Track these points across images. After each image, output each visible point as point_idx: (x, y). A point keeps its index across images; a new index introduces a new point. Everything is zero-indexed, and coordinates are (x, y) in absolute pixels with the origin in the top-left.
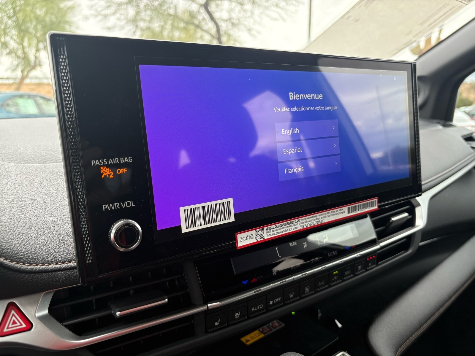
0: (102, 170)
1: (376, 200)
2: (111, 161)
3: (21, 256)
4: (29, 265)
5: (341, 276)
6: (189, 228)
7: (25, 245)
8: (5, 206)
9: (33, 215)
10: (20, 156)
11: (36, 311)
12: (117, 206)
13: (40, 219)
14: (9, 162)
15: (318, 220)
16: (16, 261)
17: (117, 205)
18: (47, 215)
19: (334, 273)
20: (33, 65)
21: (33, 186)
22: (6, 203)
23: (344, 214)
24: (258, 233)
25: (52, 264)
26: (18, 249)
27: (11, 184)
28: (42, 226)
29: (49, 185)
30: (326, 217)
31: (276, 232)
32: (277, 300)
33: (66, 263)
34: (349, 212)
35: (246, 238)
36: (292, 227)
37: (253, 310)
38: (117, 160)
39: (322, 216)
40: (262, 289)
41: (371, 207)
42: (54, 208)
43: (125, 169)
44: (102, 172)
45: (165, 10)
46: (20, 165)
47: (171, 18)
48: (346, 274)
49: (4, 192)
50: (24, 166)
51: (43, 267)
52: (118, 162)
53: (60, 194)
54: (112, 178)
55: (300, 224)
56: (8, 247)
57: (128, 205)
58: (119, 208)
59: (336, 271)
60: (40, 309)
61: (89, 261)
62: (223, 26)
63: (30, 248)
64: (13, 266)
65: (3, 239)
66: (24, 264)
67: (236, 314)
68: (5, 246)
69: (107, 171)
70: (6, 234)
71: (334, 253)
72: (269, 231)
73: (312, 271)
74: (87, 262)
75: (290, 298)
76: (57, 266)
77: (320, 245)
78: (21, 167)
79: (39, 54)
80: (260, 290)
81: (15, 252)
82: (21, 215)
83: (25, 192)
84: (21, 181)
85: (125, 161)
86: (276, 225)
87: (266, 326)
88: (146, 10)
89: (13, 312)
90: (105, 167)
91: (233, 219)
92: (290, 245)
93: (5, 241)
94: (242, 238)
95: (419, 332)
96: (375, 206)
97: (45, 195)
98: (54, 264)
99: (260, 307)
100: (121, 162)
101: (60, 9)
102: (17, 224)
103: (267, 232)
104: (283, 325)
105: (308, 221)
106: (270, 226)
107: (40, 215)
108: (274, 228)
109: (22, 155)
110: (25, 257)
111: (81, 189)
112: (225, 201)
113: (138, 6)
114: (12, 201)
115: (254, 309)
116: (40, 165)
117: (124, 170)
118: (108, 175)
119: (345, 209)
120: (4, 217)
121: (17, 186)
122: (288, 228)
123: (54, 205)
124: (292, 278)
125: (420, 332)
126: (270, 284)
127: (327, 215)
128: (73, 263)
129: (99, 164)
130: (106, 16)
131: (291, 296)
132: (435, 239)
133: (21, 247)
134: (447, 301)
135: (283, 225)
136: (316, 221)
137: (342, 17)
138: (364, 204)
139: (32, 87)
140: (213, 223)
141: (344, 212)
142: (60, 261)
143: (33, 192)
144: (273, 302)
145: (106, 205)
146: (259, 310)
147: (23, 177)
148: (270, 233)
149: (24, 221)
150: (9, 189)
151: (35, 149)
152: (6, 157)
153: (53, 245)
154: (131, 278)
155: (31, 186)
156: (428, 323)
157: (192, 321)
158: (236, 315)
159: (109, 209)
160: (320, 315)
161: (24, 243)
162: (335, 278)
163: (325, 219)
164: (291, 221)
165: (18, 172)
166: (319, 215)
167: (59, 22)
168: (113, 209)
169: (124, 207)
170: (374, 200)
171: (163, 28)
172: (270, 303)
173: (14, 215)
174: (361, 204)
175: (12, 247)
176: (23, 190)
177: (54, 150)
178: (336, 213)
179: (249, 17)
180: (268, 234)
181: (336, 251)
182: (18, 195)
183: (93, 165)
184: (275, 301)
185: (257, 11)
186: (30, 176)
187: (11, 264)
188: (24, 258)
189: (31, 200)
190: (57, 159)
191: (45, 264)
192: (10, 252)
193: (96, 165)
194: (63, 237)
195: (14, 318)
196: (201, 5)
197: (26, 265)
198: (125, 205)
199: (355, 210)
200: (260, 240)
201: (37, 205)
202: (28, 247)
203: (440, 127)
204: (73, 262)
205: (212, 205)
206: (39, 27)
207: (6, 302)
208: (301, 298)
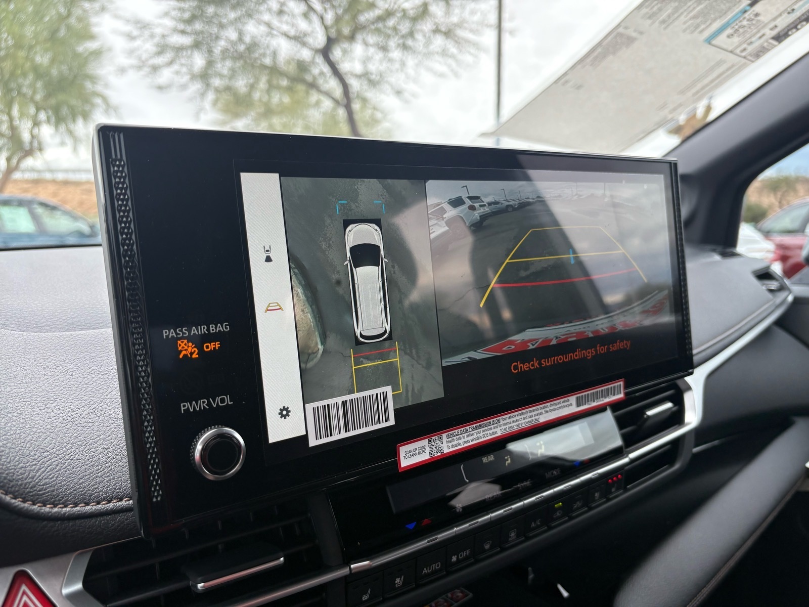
0: (180, 345)
1: (622, 383)
2: (194, 331)
3: (40, 491)
4: (52, 506)
5: (568, 511)
6: (321, 438)
7: (46, 471)
8: (11, 406)
9: (57, 420)
10: (31, 320)
11: (64, 585)
12: (204, 405)
13: (69, 426)
14: (14, 329)
15: (529, 420)
16: (31, 500)
17: (204, 402)
18: (81, 420)
19: (556, 505)
20: (27, 148)
21: (56, 371)
22: (12, 402)
23: (570, 407)
24: (433, 444)
25: (91, 504)
26: (35, 479)
27: (19, 368)
28: (72, 439)
29: (82, 368)
30: (542, 414)
31: (463, 440)
32: (464, 554)
33: (114, 501)
34: (578, 405)
35: (413, 452)
36: (488, 432)
37: (425, 573)
38: (204, 328)
39: (536, 412)
40: (439, 536)
41: (614, 395)
42: (91, 408)
43: (217, 343)
44: (179, 349)
45: (256, 59)
46: (32, 334)
47: (266, 72)
48: (576, 506)
49: (8, 381)
50: (39, 336)
51: (75, 509)
52: (207, 332)
53: (102, 384)
54: (195, 358)
55: (500, 426)
56: (19, 476)
57: (221, 403)
58: (207, 407)
59: (559, 503)
60: (69, 583)
61: (157, 498)
62: (355, 84)
63: (53, 477)
64: (27, 509)
65: (9, 463)
66: (45, 505)
67: (397, 579)
68: (13, 476)
69: (188, 347)
70: (14, 454)
71: (555, 473)
72: (451, 439)
73: (521, 504)
74: (154, 500)
75: (484, 551)
76: (99, 507)
77: (533, 460)
78: (34, 339)
79: (39, 130)
80: (436, 539)
81: (30, 484)
82: (38, 421)
83: (43, 381)
84: (35, 363)
85: (218, 329)
86: (462, 429)
87: (442, 599)
88: (224, 59)
89: (24, 588)
90: (185, 341)
91: (392, 422)
92: (484, 461)
93: (12, 466)
94: (408, 452)
95: (696, 601)
96: (621, 393)
97: (76, 386)
98: (95, 504)
99: (436, 568)
100: (211, 332)
101: (76, 55)
102: (31, 437)
103: (448, 442)
104: (471, 595)
105: (514, 422)
106: (453, 432)
107: (70, 420)
108: (459, 435)
109: (34, 317)
110: (47, 493)
111: (145, 378)
112: (379, 391)
113: (210, 52)
114: (21, 397)
115: (426, 571)
116: (66, 335)
117: (215, 345)
118: (190, 354)
119: (573, 399)
120: (9, 424)
121: (29, 372)
122: (481, 434)
123: (91, 403)
124: (489, 516)
125: (698, 600)
126: (453, 528)
127: (543, 411)
128: (125, 501)
129: (175, 336)
130: (155, 69)
131: (487, 547)
132: (716, 442)
133: (40, 476)
134: (739, 547)
135: (473, 429)
136: (526, 420)
137: (556, 82)
138: (602, 390)
139: (25, 186)
140: (360, 428)
141: (571, 405)
142: (105, 499)
143: (56, 381)
144: (458, 558)
145: (186, 404)
146: (435, 572)
147: (38, 355)
148: (452, 443)
149: (43, 430)
150: (17, 377)
151: (56, 305)
152: (8, 322)
153: (92, 471)
154: (219, 523)
155: (53, 370)
156: (710, 585)
157: (324, 594)
158: (396, 582)
159: (191, 410)
160: (531, 576)
161: (43, 469)
162: (558, 514)
163: (541, 416)
164: (486, 422)
165: (29, 347)
166: (531, 411)
167: (75, 77)
168: (198, 409)
169: (215, 406)
170: (619, 383)
171: (252, 87)
172: (453, 560)
173: (25, 421)
174: (597, 391)
175: (25, 477)
176: (40, 378)
177: (88, 308)
178: (558, 406)
179: (397, 70)
180: (450, 445)
181: (558, 469)
182: (32, 387)
183: (165, 337)
184: (461, 556)
185: (411, 61)
186: (50, 354)
187: (23, 505)
188: (44, 494)
189: (52, 395)
190: (94, 322)
191: (79, 504)
192: (21, 485)
193: (170, 337)
194: (109, 457)
195: (25, 598)
196: (317, 51)
197: (48, 506)
198: (217, 402)
199: (588, 401)
200: (436, 455)
201: (64, 404)
202: (50, 475)
203: (717, 258)
204: (125, 499)
205: (357, 398)
206: (39, 84)
207: (10, 572)
208: (503, 550)
